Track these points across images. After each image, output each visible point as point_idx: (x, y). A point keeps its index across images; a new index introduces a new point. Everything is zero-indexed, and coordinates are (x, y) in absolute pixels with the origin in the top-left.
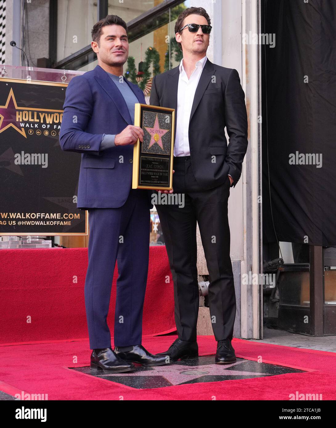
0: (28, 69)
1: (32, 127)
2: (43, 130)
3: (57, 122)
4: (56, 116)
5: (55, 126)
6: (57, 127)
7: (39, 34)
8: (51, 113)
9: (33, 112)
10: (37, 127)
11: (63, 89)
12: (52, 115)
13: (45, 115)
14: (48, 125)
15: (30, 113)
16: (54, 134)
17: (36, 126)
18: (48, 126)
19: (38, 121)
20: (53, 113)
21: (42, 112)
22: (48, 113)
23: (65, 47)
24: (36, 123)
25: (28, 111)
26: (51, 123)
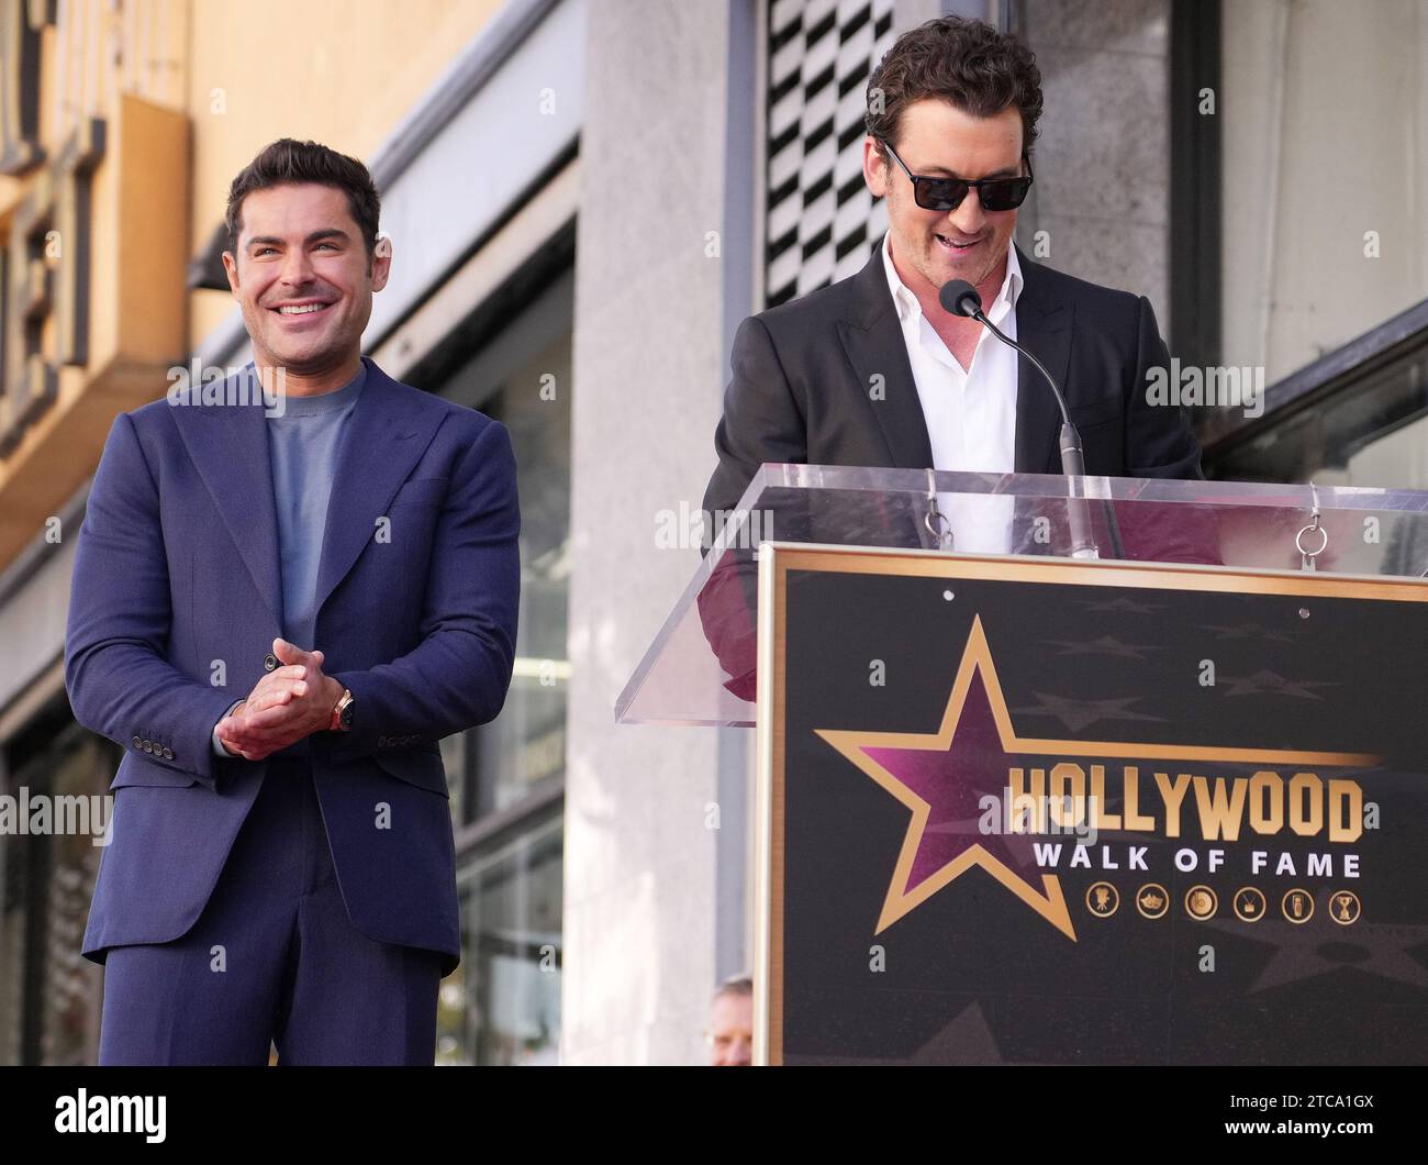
0: (1079, 491)
1: (1107, 864)
2: (1181, 886)
3: (1272, 827)
4: (1266, 792)
5: (1256, 855)
6: (1273, 861)
7: (1106, 233)
8: (1232, 773)
9: (1114, 768)
10: (1144, 867)
11: (1304, 614)
12: (1240, 785)
13: (1191, 783)
14: (1213, 853)
15: (1098, 774)
16: (1249, 909)
17: (1136, 858)
18: (1215, 859)
19: (1147, 824)
20: (1247, 771)
21: (1174, 768)
22: (1211, 771)
23: (1273, 306)
24: (1138, 838)
25: (1085, 763)
26: (1232, 835)
